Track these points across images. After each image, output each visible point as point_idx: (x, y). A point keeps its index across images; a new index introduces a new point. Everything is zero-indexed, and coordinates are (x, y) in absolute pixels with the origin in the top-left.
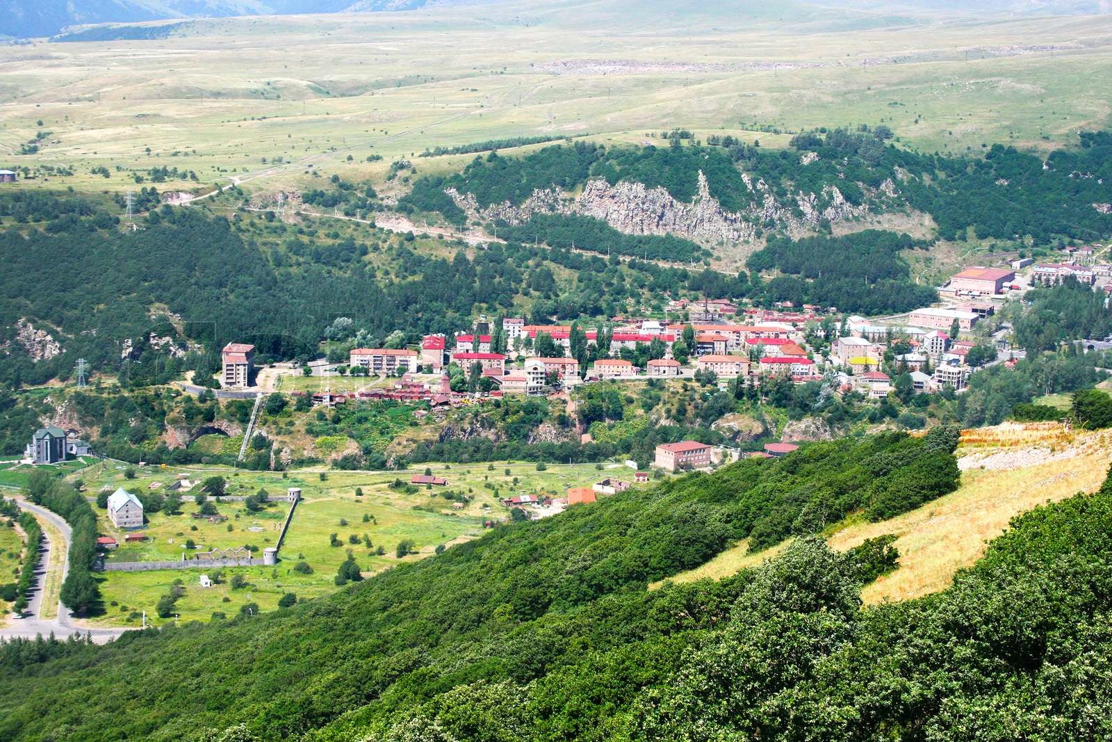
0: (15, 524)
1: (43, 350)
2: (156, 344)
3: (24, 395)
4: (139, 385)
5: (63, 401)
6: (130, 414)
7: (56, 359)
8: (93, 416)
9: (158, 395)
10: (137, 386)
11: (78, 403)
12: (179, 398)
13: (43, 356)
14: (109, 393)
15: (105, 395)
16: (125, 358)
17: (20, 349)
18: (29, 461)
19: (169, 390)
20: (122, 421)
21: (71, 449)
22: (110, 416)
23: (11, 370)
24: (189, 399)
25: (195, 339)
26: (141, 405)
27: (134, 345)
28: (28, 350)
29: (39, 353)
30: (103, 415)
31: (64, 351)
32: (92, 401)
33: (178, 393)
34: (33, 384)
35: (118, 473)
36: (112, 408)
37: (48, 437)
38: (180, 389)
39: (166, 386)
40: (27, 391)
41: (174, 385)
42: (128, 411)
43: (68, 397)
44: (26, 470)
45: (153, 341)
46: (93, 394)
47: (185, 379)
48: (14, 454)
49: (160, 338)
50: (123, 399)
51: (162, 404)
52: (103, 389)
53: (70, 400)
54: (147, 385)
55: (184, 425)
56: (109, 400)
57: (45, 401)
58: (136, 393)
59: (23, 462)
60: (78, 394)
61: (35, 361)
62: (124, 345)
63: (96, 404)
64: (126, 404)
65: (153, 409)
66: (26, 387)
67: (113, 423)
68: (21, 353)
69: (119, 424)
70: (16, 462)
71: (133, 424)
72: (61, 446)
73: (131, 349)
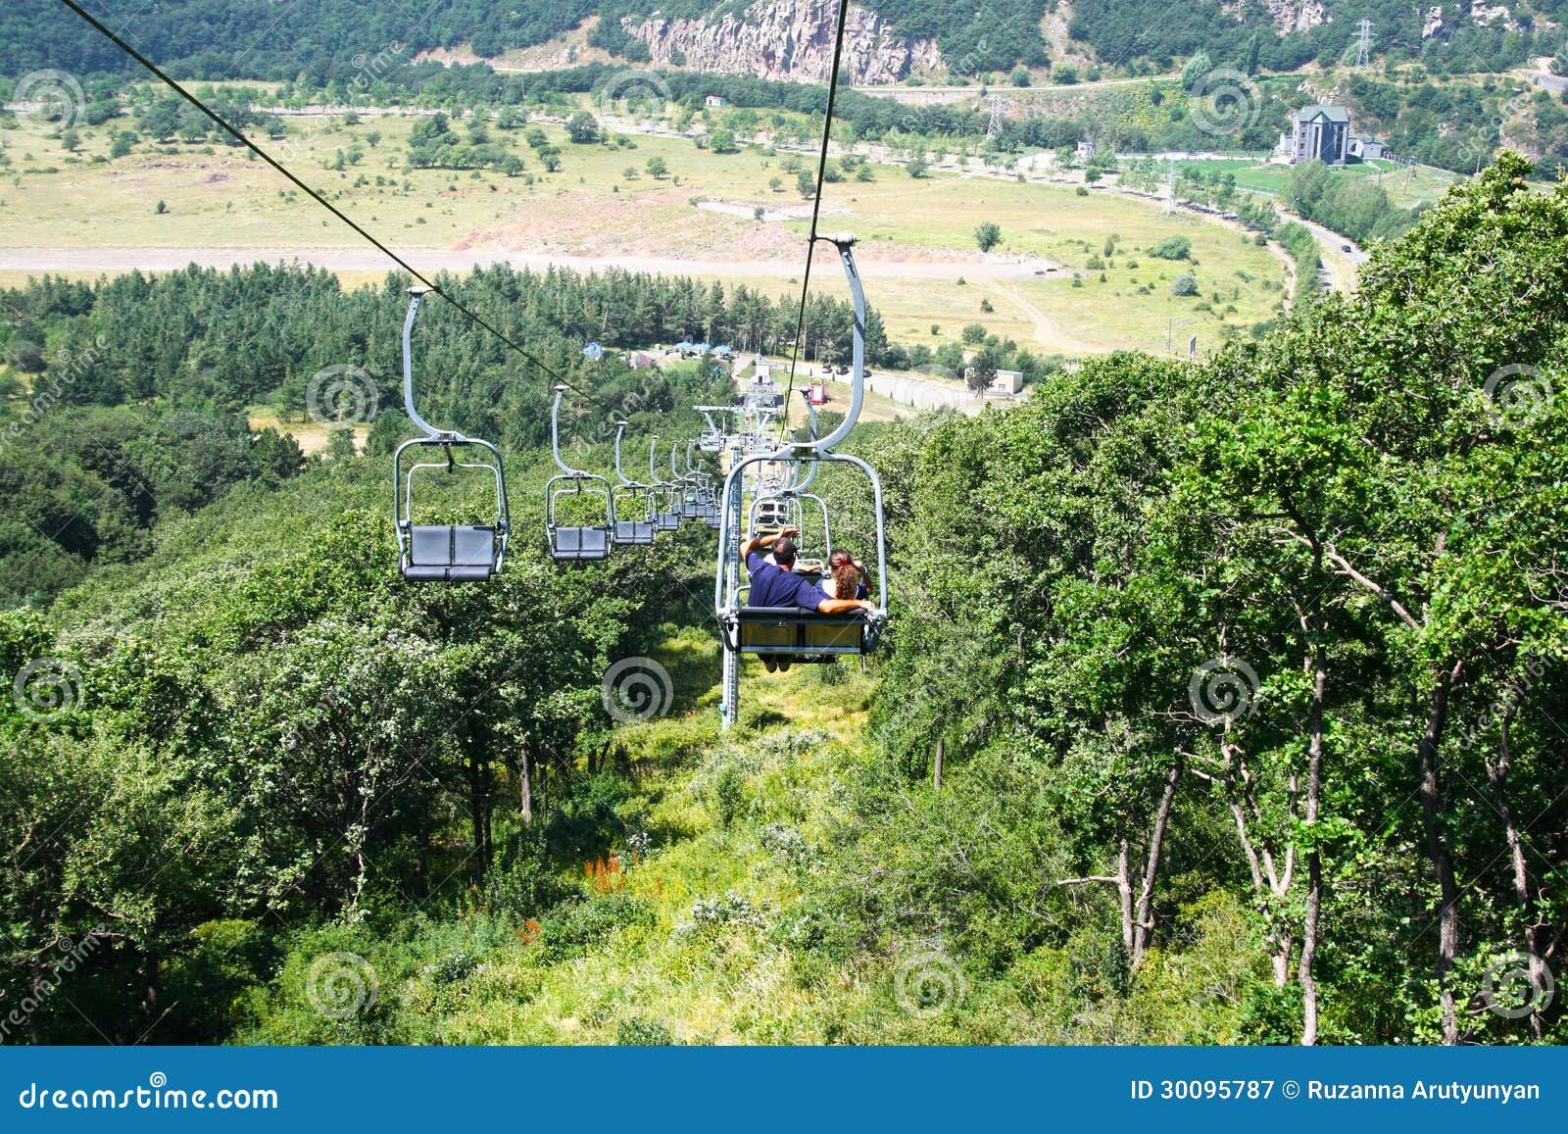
0: (1269, 242)
1: (1295, 17)
2: (1481, 18)
3: (1262, 84)
4: (1456, 71)
5: (1331, 88)
6: (1440, 116)
7: (1315, 32)
8: (1379, 115)
9: (1490, 89)
10: (1454, 72)
11: (1356, 93)
12: (1527, 96)
13: (1294, 26)
14: (1407, 81)
15: (1400, 84)
16: (1428, 36)
17: (1260, 14)
18: (1285, 160)
19: (1509, 82)
20: (1425, 128)
21: (1354, 148)
22: (1406, 118)
23: (1245, 45)
24: (1544, 97)
25: (1547, 12)
26: (1462, 101)
27: (1444, 17)
28: (1272, 17)
29: (1288, 22)
30: (1394, 116)
31: (1330, 20)
32: (1378, 91)
33: (1524, 88)
34: (1275, 70)
35: (1437, 186)
36: (1411, 104)
37: (1319, 120)
38: (1530, 81)
39: (1504, 75)
40: (1267, 78)
41: (1517, 74)
42: (1438, 111)
43: (1339, 82)
44: (1279, 171)
45: (1476, 12)
46: (1381, 80)
47: (1537, 68)
48: (1256, 149)
49: (1489, 7)
50: (1430, 92)
51: (1494, 104)
52: (1396, 73)
53: (1342, 88)
54: (1472, 71)
55: (1534, 137)
56: (1407, 92)
57: (1299, 89)
58: (1452, 83)
59: (1274, 161)
60: (1356, 79)
61: (1282, 34)
62: (1428, 17)
63: (1384, 96)
64: (1435, 99)
65: (1479, 110)
66: (1265, 72)
67: (1411, 129)
68: (1260, 19)
69: (1420, 131)
70: (1263, 159)
71: (1443, 133)
72: (1340, 139)
73: (1439, 23)
